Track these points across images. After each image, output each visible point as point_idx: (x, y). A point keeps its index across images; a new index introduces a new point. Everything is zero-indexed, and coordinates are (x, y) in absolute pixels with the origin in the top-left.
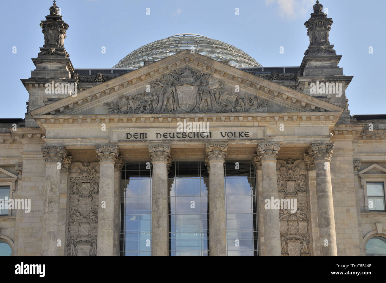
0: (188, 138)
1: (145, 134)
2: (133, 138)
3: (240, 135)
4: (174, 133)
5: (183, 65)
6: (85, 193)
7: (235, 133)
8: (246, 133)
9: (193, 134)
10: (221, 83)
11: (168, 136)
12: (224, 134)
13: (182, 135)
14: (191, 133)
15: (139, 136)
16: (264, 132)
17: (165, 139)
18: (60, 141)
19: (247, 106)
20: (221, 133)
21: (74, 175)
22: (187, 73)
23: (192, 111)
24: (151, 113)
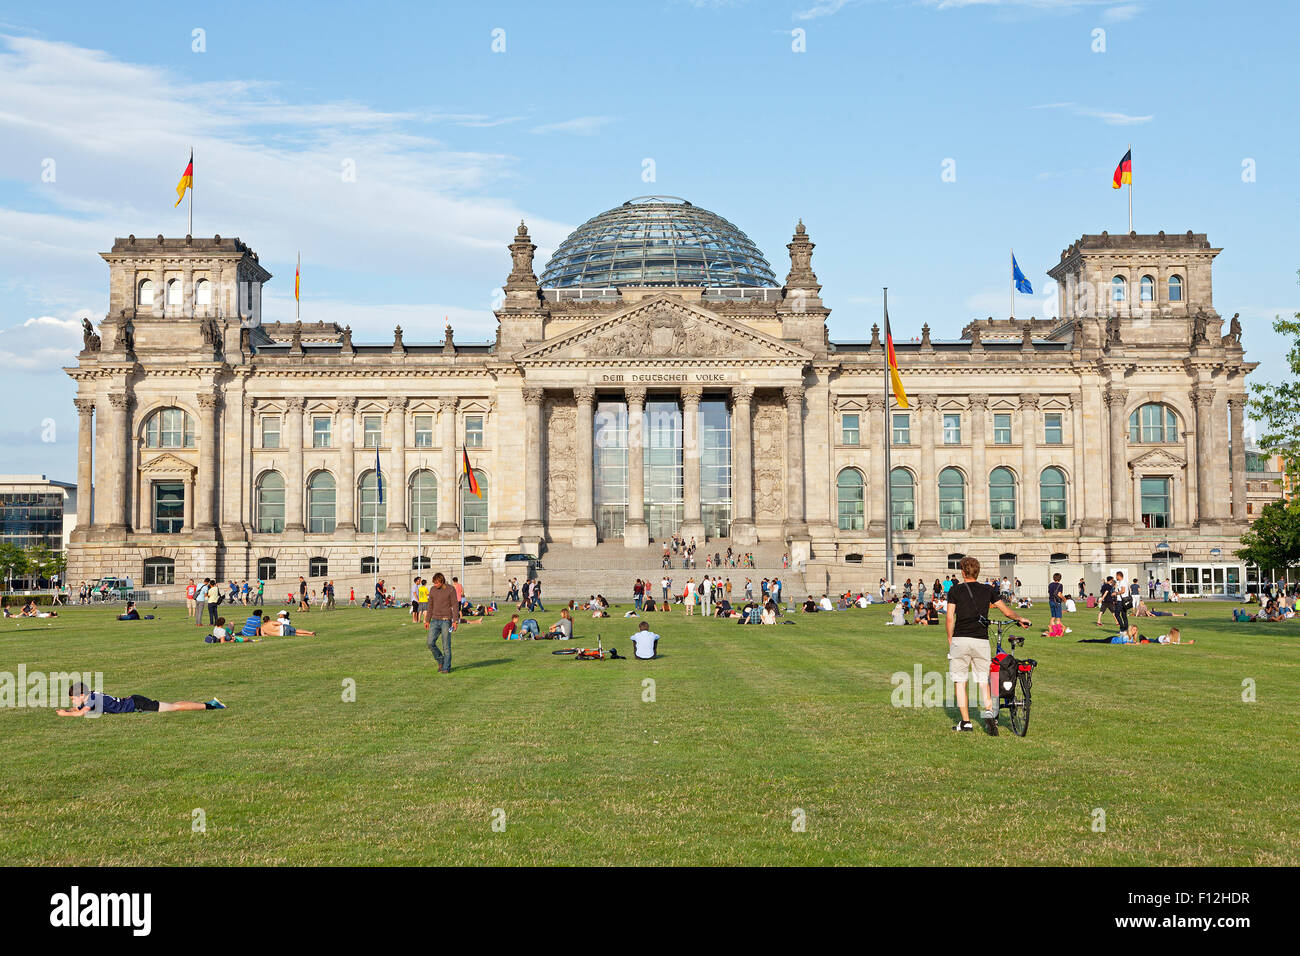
0: (663, 381)
1: (621, 377)
2: (609, 381)
3: (716, 378)
4: (650, 376)
5: (660, 306)
6: (561, 429)
7: (711, 376)
8: (722, 377)
9: (669, 376)
10: (697, 325)
11: (644, 379)
12: (700, 378)
13: (658, 377)
15: (615, 379)
16: (739, 375)
17: (641, 381)
18: (540, 383)
19: (722, 349)
20: (698, 376)
23: (668, 354)
24: (628, 355)
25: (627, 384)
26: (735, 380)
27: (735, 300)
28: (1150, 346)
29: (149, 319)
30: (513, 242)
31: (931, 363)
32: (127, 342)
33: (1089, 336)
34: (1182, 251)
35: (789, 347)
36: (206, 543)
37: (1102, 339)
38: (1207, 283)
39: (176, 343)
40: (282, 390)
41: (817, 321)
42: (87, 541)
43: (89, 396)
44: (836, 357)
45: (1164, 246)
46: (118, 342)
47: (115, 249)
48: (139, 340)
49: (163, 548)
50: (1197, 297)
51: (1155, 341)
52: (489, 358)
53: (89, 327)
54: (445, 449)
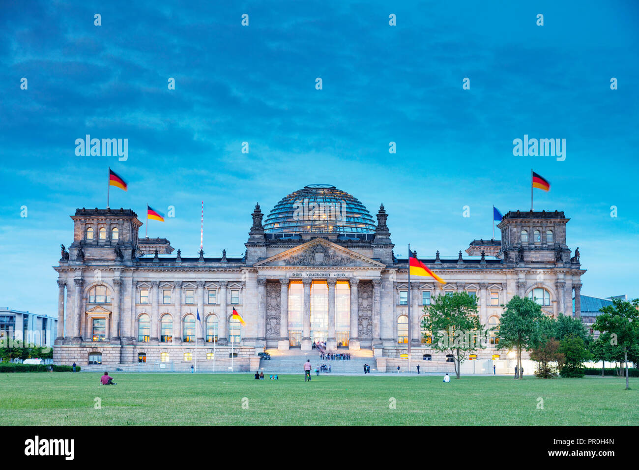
0: (319, 276)
1: (301, 274)
3: (342, 275)
4: (313, 274)
5: (318, 243)
6: (273, 296)
8: (345, 275)
9: (322, 274)
10: (335, 252)
15: (298, 275)
16: (353, 274)
17: (310, 276)
18: (265, 277)
19: (346, 262)
20: (334, 274)
21: (269, 288)
22: (319, 247)
23: (321, 265)
24: (303, 265)
25: (303, 278)
26: (351, 276)
27: (352, 239)
28: (537, 262)
29: (91, 246)
30: (253, 213)
31: (439, 269)
32: (81, 256)
33: (510, 257)
34: (553, 220)
35: (375, 262)
36: (116, 346)
37: (516, 259)
38: (563, 234)
39: (103, 256)
40: (149, 278)
41: (389, 250)
42: (63, 344)
43: (64, 279)
44: (398, 265)
45: (545, 217)
46: (78, 256)
47: (76, 214)
48: (87, 255)
49: (97, 348)
50: (559, 240)
51: (540, 260)
52: (242, 264)
53: (64, 248)
54: (222, 305)
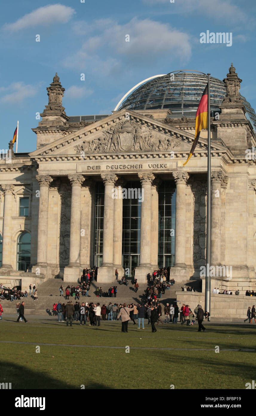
0: (127, 169)
1: (99, 167)
2: (91, 170)
3: (161, 166)
4: (118, 166)
7: (158, 165)
8: (165, 165)
9: (130, 166)
11: (114, 168)
12: (150, 166)
13: (123, 166)
14: (129, 165)
15: (95, 168)
16: (177, 164)
17: (112, 169)
18: (48, 172)
19: (166, 147)
20: (149, 165)
22: (126, 124)
23: (129, 151)
24: (103, 152)
25: (103, 171)
26: (173, 167)
